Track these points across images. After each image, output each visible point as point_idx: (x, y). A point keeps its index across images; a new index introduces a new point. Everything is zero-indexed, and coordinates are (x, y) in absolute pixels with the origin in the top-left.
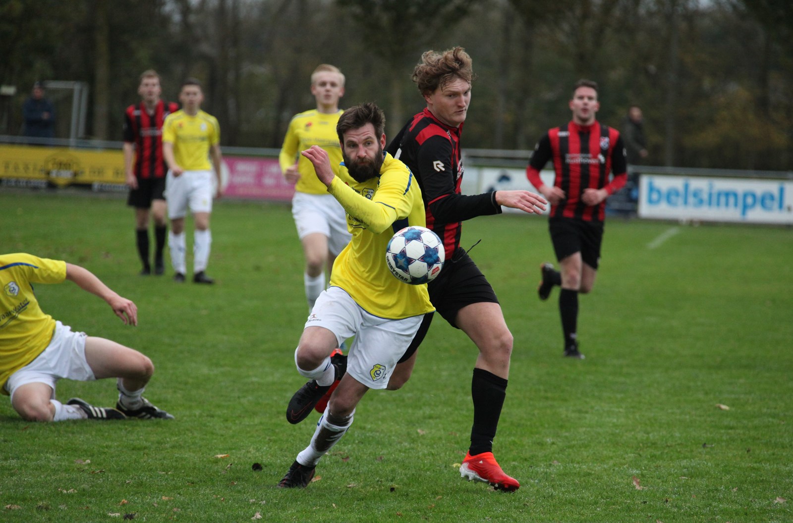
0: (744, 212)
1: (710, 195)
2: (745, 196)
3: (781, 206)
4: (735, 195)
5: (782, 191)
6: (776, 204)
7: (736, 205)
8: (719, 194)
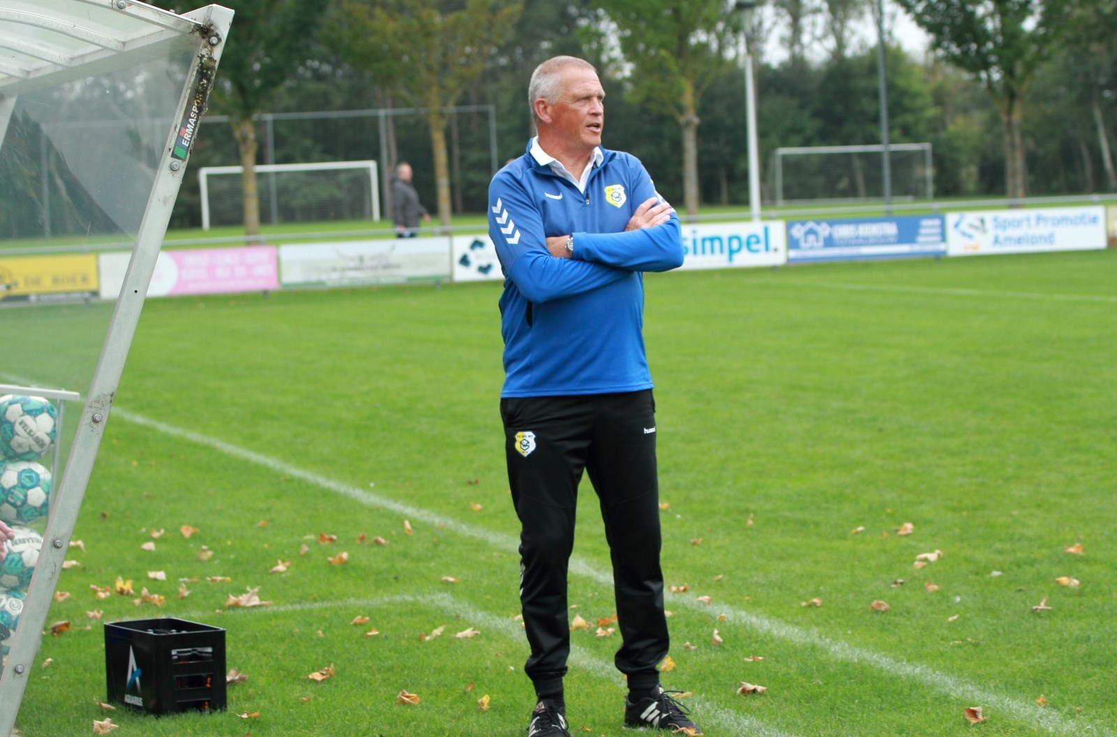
0: (731, 259)
1: (695, 242)
2: (730, 239)
3: (767, 249)
4: (720, 239)
5: (766, 230)
6: (762, 246)
7: (722, 251)
8: (704, 240)
